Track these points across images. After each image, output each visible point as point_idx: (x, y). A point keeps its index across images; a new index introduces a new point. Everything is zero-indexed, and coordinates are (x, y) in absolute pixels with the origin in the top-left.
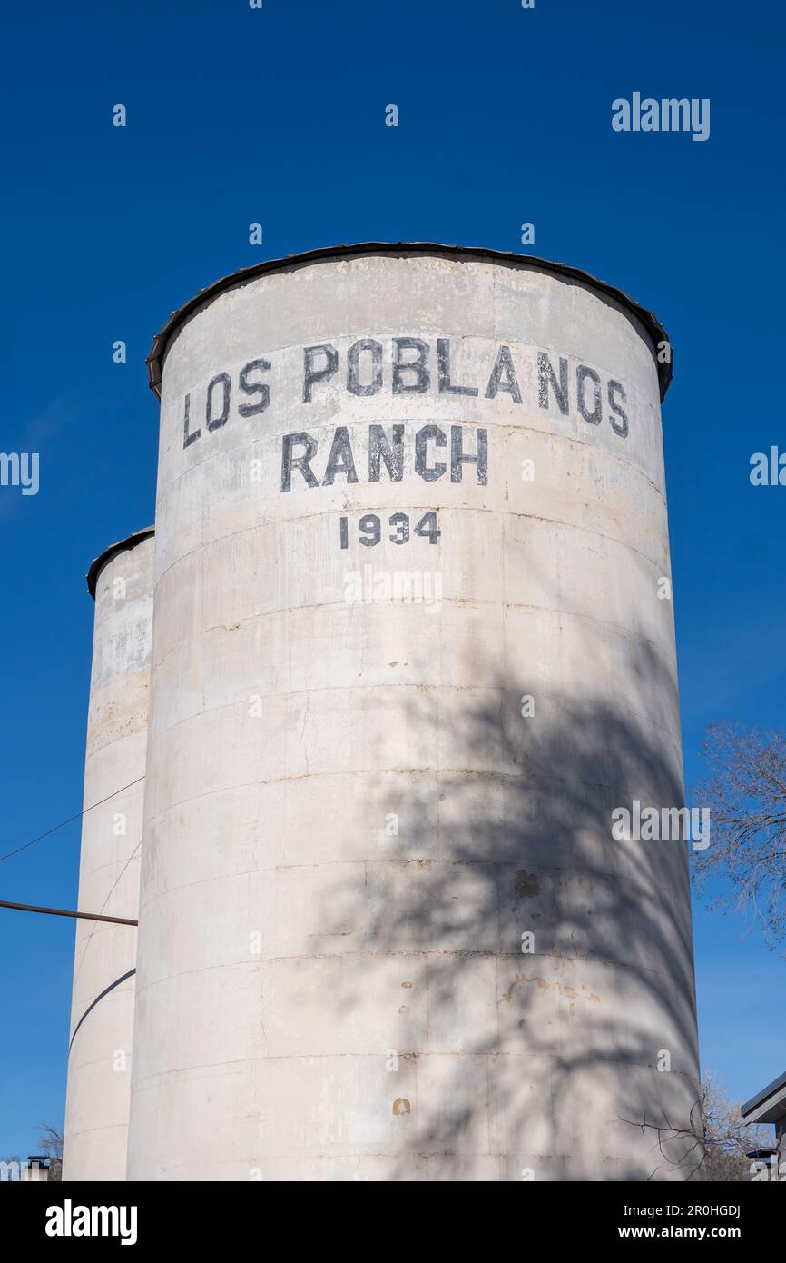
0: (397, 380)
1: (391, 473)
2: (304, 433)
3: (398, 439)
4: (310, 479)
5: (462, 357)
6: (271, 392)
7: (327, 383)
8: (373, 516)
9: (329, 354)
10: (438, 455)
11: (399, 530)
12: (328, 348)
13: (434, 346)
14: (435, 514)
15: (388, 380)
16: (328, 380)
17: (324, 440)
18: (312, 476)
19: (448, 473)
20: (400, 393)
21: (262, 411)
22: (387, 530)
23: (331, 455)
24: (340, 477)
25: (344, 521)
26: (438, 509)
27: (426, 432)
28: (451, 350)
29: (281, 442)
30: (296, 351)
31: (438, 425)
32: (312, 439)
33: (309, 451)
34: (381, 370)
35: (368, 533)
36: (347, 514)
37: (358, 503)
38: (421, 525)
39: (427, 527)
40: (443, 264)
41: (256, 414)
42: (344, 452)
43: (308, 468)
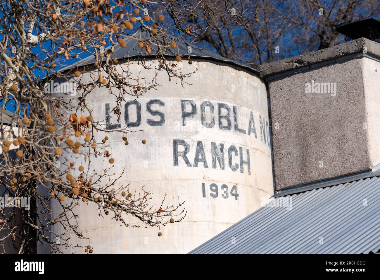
0: (220, 123)
1: (220, 165)
2: (183, 140)
3: (222, 151)
4: (187, 162)
5: (241, 115)
6: (165, 116)
7: (192, 118)
8: (215, 184)
9: (192, 105)
10: (236, 160)
11: (225, 192)
12: (192, 102)
13: (232, 109)
14: (236, 186)
15: (217, 122)
16: (193, 117)
17: (192, 145)
18: (188, 161)
19: (239, 169)
20: (221, 129)
21: (161, 125)
22: (221, 191)
23: (196, 153)
24: (200, 164)
25: (203, 185)
26: (237, 184)
27: (231, 148)
28: (237, 111)
29: (172, 142)
30: (177, 100)
31: (235, 146)
32: (187, 144)
33: (186, 149)
34: (214, 117)
35: (213, 191)
36: (204, 182)
37: (209, 178)
38: (232, 191)
39: (234, 192)
40: (233, 71)
41: (157, 125)
42: (201, 152)
43: (186, 157)
